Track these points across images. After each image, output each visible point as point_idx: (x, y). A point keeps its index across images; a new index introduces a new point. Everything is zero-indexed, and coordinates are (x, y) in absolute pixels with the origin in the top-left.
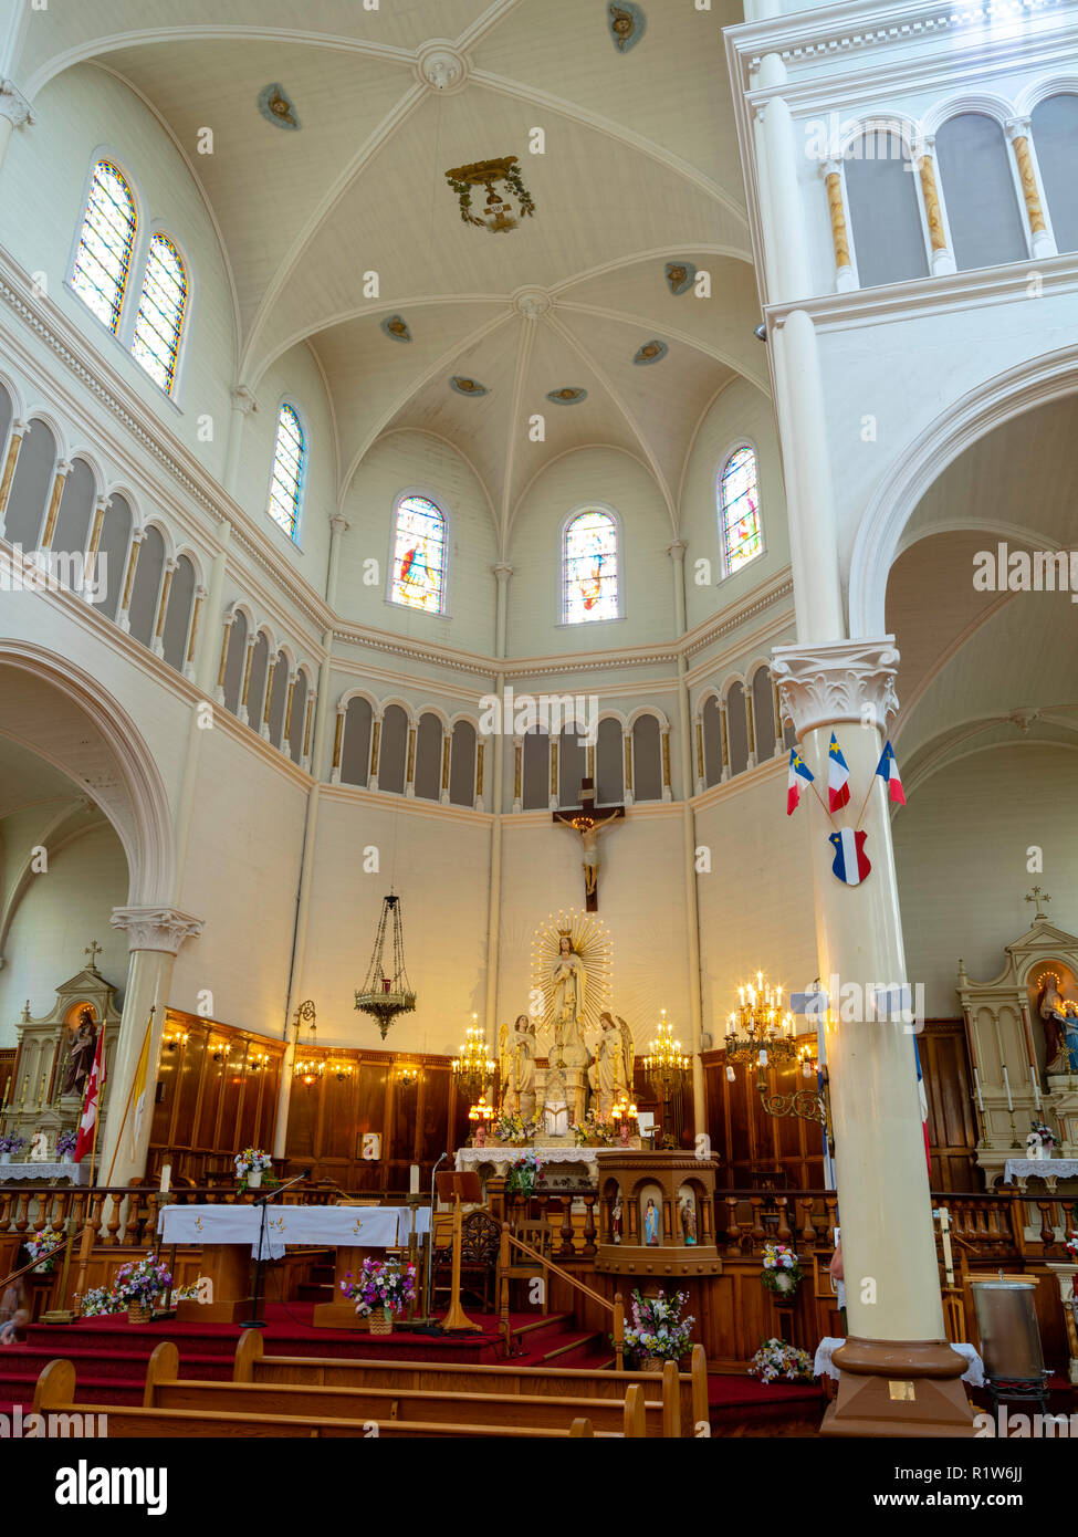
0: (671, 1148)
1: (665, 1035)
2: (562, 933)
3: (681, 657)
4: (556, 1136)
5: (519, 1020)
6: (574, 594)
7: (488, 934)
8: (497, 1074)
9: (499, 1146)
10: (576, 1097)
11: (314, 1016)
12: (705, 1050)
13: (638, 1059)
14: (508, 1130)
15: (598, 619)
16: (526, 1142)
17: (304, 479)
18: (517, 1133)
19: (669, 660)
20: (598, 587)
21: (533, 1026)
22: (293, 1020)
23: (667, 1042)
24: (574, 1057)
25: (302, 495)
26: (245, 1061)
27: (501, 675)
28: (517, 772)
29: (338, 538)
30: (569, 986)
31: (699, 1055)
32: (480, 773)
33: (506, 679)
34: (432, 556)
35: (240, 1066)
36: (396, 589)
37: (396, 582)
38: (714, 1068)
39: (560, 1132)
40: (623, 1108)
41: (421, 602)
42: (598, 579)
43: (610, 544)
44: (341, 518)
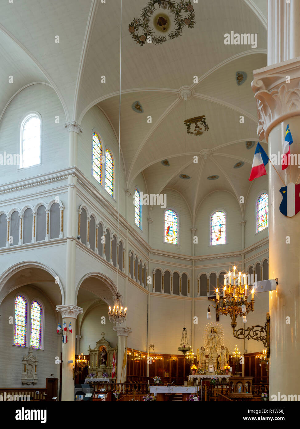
0: (237, 375)
1: (236, 351)
2: (212, 328)
3: (243, 254)
4: (211, 372)
5: (201, 347)
6: (213, 236)
7: (192, 327)
8: (196, 359)
9: (198, 374)
10: (215, 364)
11: (154, 347)
12: (245, 354)
13: (230, 355)
14: (200, 371)
15: (220, 244)
16: (204, 374)
17: (141, 210)
18: (202, 372)
19: (240, 256)
20: (220, 234)
21: (205, 349)
22: (148, 348)
23: (237, 352)
24: (215, 356)
25: (141, 215)
26: (140, 357)
27: (194, 260)
28: (198, 287)
29: (150, 225)
30: (214, 340)
31: (244, 355)
32: (189, 287)
33: (195, 261)
34: (174, 228)
35: (139, 358)
36: (165, 238)
37: (165, 236)
38: (247, 358)
39: (212, 372)
40: (227, 367)
41: (172, 241)
42: (220, 232)
43: (224, 221)
44: (151, 219)
